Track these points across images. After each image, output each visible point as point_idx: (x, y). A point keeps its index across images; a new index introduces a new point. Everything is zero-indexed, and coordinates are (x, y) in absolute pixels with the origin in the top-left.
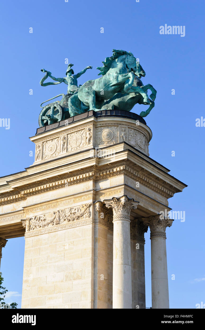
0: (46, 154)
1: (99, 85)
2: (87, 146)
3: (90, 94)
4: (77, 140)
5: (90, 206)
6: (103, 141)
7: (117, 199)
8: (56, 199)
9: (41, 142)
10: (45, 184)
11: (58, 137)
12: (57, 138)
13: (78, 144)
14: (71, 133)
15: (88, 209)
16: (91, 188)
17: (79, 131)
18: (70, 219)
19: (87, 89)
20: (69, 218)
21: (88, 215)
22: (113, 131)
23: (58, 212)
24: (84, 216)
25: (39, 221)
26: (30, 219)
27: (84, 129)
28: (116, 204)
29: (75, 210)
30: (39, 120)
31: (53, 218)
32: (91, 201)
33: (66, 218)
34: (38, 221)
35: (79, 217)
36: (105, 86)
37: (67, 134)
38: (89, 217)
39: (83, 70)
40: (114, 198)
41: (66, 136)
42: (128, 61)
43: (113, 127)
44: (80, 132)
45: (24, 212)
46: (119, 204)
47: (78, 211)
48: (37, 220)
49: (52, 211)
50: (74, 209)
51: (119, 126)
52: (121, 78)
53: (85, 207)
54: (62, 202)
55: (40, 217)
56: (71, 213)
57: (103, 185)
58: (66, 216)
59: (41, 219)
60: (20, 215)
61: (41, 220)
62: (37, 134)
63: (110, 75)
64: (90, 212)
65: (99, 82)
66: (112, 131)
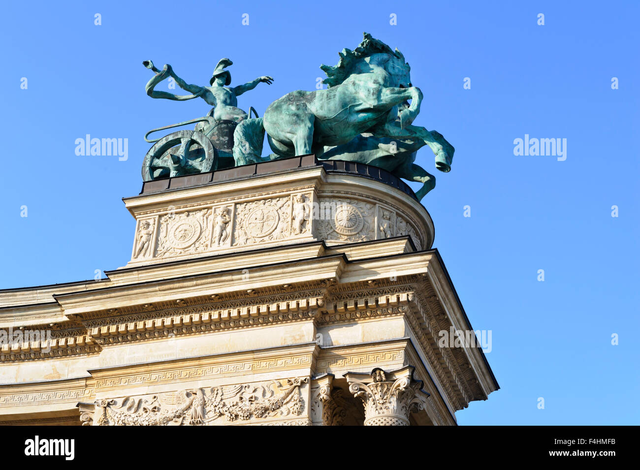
0: (167, 245)
1: (328, 103)
2: (293, 236)
3: (303, 121)
4: (264, 220)
5: (303, 383)
6: (337, 233)
7: (385, 373)
8: (199, 358)
9: (155, 215)
10: (168, 314)
11: (208, 208)
12: (204, 209)
13: (267, 229)
14: (248, 202)
15: (296, 390)
16: (309, 338)
17: (272, 198)
18: (240, 413)
19: (293, 108)
20: (236, 410)
21: (297, 406)
22: (361, 213)
23: (199, 393)
24: (284, 409)
25: (135, 412)
26: (109, 405)
27: (289, 195)
28: (379, 389)
29: (255, 391)
30: (144, 167)
31: (184, 406)
32: (305, 372)
33: (225, 409)
34: (133, 410)
35: (266, 410)
36: (343, 107)
37: (236, 204)
38: (299, 413)
39: (251, 82)
40: (378, 372)
41: (232, 208)
42: (394, 67)
43: (362, 203)
44: (274, 201)
45: (86, 386)
46: (388, 389)
47: (264, 394)
48: (130, 408)
49: (181, 387)
50: (252, 389)
51: (377, 205)
52: (387, 95)
53: (287, 387)
54: (216, 368)
55: (140, 402)
56: (241, 398)
57: (339, 335)
58: (224, 405)
59: (143, 405)
60: (73, 393)
61: (145, 409)
62: (142, 194)
63: (359, 85)
64: (301, 401)
65: (327, 95)
66: (359, 213)
